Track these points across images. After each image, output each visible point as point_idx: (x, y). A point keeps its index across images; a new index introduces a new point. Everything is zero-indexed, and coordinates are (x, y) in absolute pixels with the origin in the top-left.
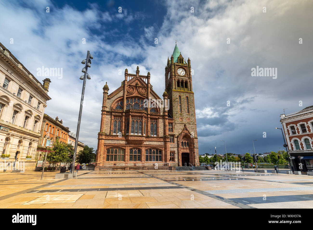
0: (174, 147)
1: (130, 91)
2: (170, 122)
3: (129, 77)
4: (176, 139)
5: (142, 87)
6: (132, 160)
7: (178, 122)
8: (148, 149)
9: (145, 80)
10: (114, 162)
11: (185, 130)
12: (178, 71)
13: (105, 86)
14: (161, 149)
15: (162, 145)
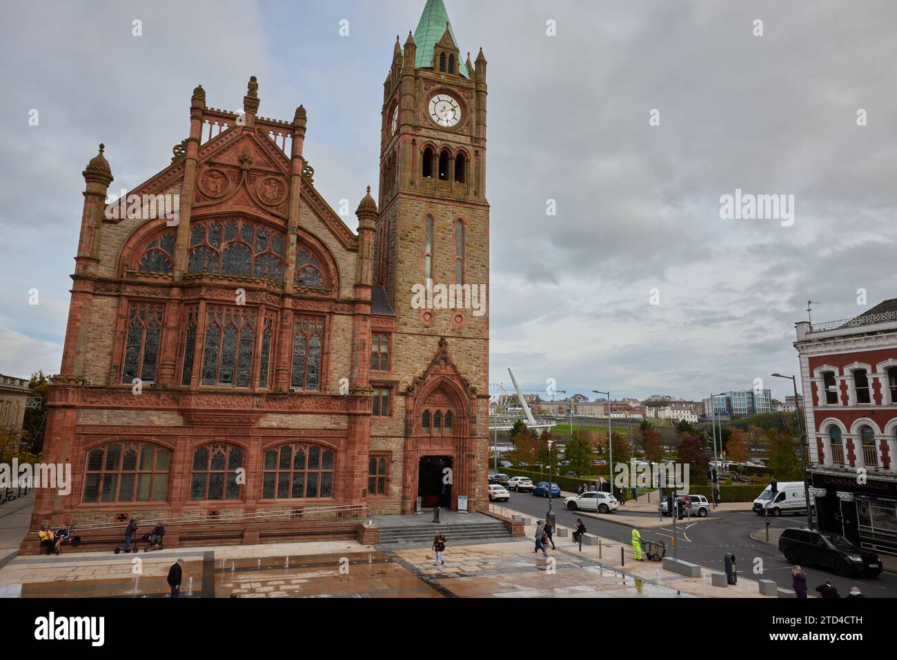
0: (390, 434)
1: (212, 187)
2: (378, 330)
3: (212, 124)
4: (398, 403)
5: (267, 173)
6: (201, 493)
7: (414, 331)
8: (277, 446)
9: (284, 143)
10: (117, 506)
11: (442, 362)
12: (431, 105)
13: (92, 162)
14: (334, 446)
15: (337, 430)
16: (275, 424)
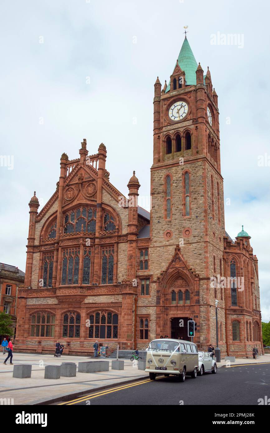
0: (149, 305)
1: (69, 196)
2: (141, 247)
3: (69, 167)
4: (153, 287)
5: (89, 181)
6: (66, 334)
7: (161, 244)
8: (93, 312)
9: (96, 165)
10: (39, 338)
11: (177, 260)
13: (32, 199)
14: (116, 311)
15: (117, 303)
16: (91, 301)
